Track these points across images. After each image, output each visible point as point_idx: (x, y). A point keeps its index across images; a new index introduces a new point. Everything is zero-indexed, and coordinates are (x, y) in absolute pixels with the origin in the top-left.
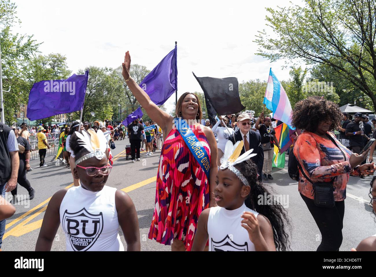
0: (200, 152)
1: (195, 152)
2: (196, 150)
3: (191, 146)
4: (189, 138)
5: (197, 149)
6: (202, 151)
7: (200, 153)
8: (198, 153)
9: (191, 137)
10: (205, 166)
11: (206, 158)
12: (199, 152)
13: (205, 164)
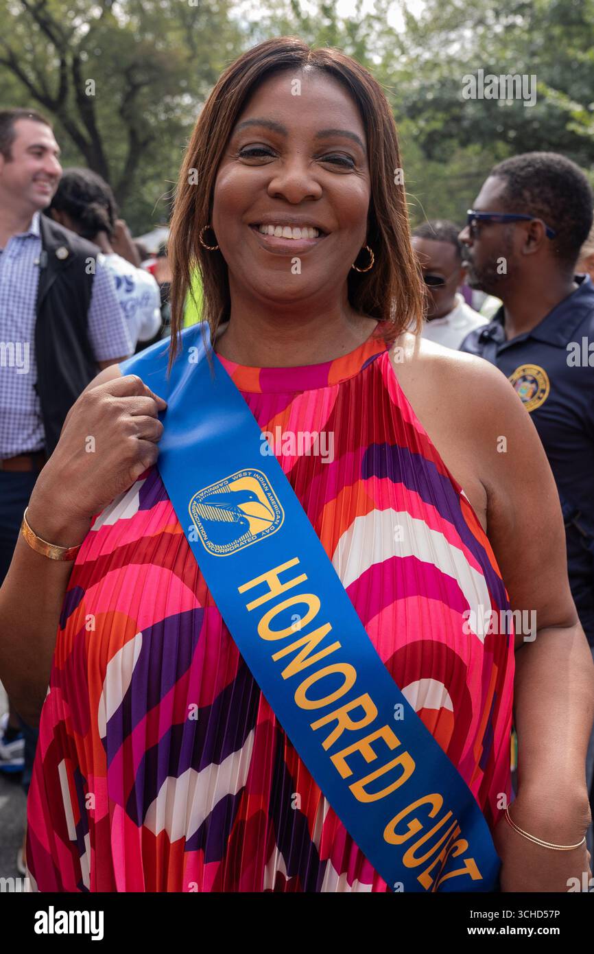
0: (379, 745)
1: (327, 744)
2: (335, 723)
3: (287, 673)
4: (264, 588)
5: (341, 714)
6: (393, 742)
7: (370, 756)
8: (355, 761)
9: (284, 578)
10: (421, 869)
11: (436, 800)
12: (364, 748)
13: (418, 855)
